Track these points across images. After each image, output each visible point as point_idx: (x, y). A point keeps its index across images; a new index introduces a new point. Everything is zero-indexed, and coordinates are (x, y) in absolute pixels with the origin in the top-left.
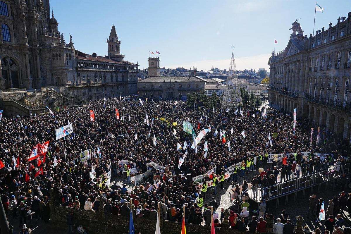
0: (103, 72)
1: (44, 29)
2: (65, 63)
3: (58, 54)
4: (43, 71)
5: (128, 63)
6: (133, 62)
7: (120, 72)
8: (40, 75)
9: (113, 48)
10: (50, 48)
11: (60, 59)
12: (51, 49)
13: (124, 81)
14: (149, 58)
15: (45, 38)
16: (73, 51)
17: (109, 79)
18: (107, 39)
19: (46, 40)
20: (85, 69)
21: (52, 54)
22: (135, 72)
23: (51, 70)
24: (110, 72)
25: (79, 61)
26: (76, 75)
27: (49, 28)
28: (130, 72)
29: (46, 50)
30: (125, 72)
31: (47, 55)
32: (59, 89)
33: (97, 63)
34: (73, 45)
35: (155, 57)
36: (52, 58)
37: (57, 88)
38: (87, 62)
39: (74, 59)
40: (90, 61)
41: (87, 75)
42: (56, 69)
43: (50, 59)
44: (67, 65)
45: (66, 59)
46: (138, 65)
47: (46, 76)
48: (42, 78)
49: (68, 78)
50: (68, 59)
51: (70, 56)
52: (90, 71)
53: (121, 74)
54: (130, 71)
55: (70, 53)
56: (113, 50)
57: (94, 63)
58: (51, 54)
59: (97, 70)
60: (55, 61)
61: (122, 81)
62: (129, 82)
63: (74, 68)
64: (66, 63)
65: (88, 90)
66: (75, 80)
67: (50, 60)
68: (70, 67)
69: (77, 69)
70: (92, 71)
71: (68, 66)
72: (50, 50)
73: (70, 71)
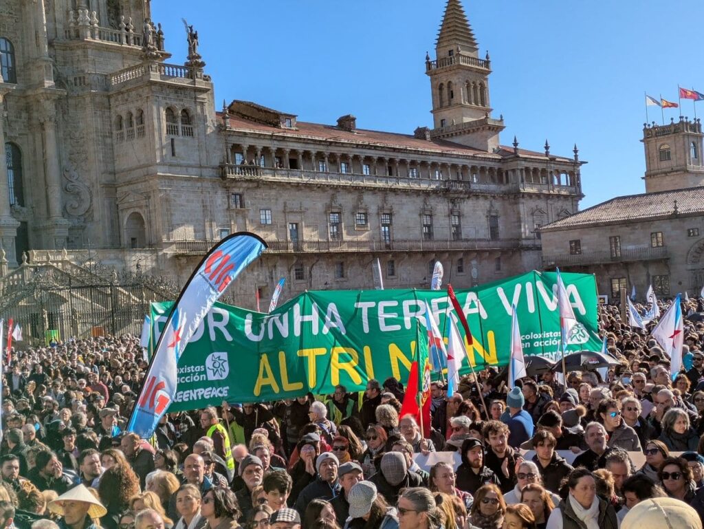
0: (374, 190)
1: (84, 14)
2: (157, 146)
3: (135, 113)
4: (78, 194)
5: (515, 153)
6: (547, 148)
7: (476, 195)
8: (56, 207)
9: (452, 95)
10: (107, 90)
11: (142, 132)
12: (109, 97)
13: (501, 236)
14: (645, 130)
15: (84, 48)
16: (201, 96)
17: (411, 225)
18: (428, 58)
19: (91, 57)
20: (270, 178)
21: (114, 118)
22: (559, 196)
23: (111, 188)
24: (417, 193)
25: (235, 140)
26: (219, 202)
27: (113, 10)
28: (530, 195)
29: (88, 99)
30: (506, 196)
31: (90, 121)
32: (123, 261)
33: (334, 150)
34: (201, 70)
35: (676, 121)
36: (115, 132)
37: (117, 258)
38: (282, 145)
39: (209, 131)
40: (298, 140)
41: (285, 203)
42: (128, 178)
43: (105, 137)
44: (169, 159)
45: (165, 131)
46: (576, 164)
47: (89, 211)
48: (65, 221)
49: (177, 217)
50: (176, 132)
51: (187, 117)
52: (298, 186)
53: (483, 204)
54: (528, 190)
55: (187, 105)
56: (455, 100)
57: (321, 148)
58: (110, 117)
59: (335, 182)
60: (125, 143)
61: (489, 237)
62: (524, 242)
63: (207, 173)
64: (162, 148)
65: (289, 271)
66: (214, 224)
67: (105, 144)
68: (188, 166)
69: (223, 176)
70: (308, 186)
71: (174, 161)
72: (105, 99)
73: (185, 184)
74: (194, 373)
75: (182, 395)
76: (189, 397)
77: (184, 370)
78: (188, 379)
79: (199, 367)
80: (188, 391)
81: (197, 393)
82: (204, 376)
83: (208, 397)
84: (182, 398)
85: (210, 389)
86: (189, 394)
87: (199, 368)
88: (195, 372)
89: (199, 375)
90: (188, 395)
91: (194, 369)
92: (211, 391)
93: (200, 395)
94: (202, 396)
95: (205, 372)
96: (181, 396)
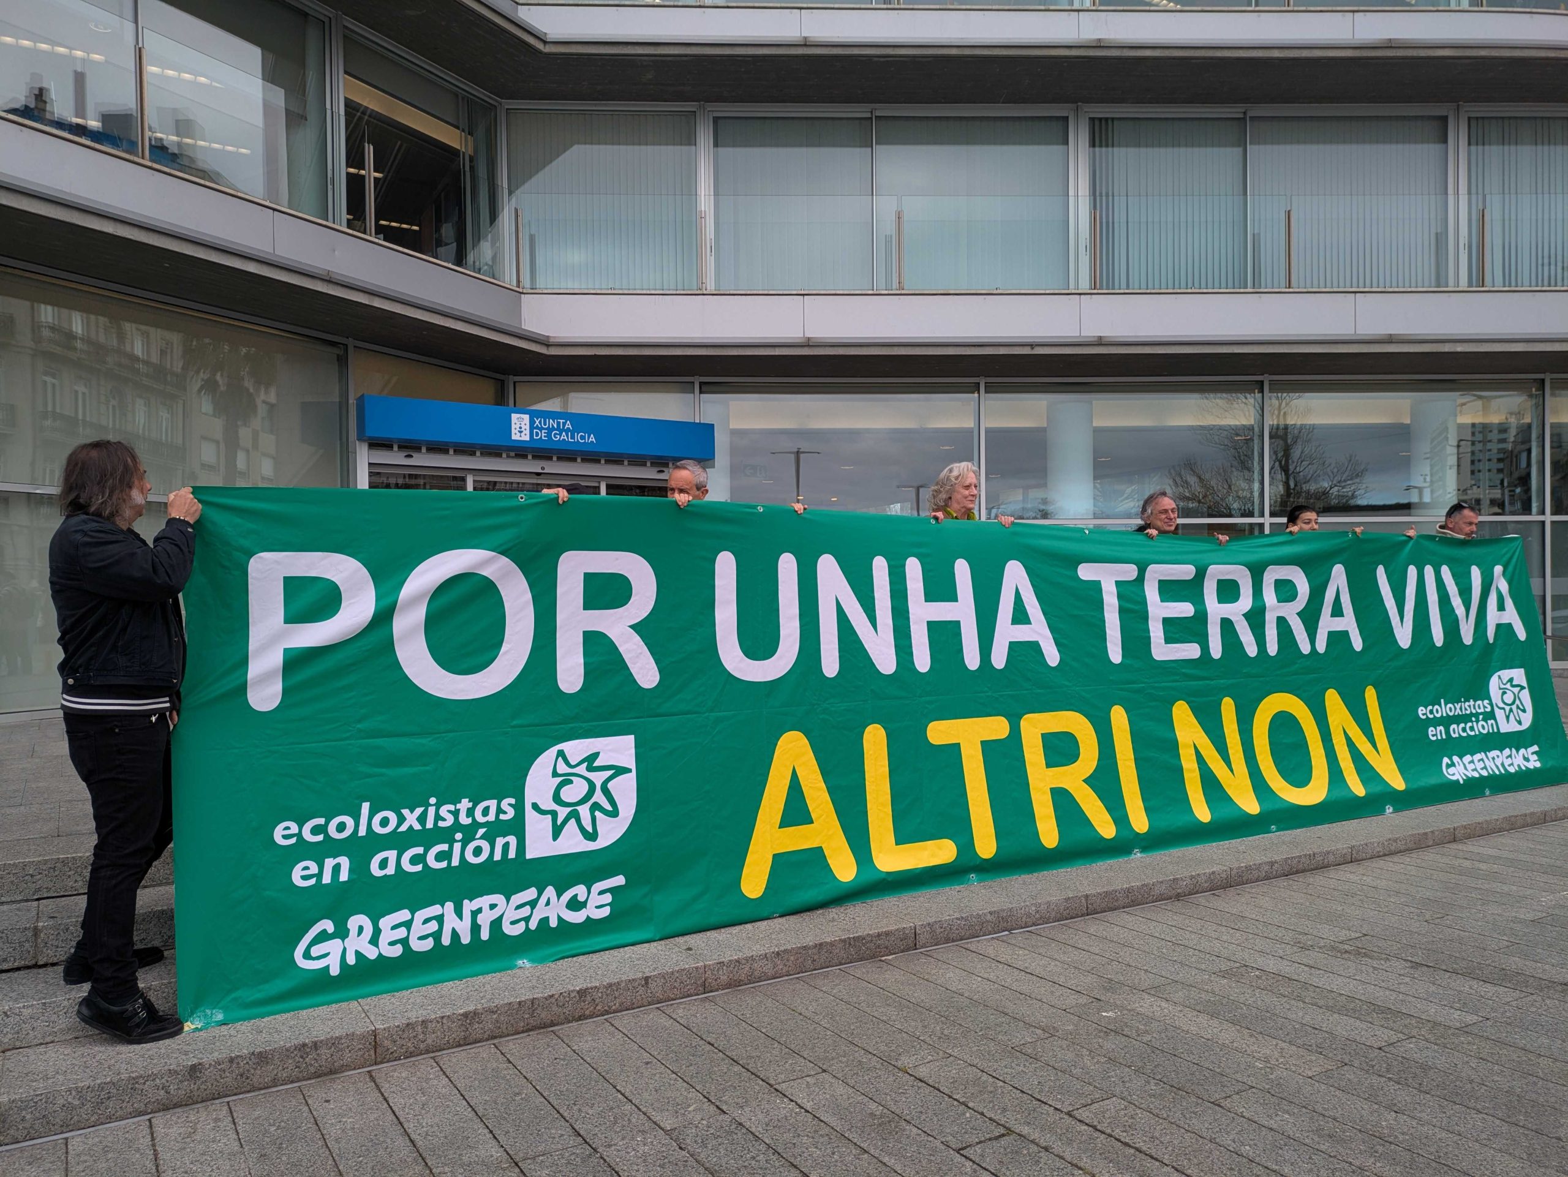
74: (469, 834)
75: (408, 924)
76: (437, 936)
77: (422, 819)
78: (439, 857)
79: (492, 804)
80: (435, 910)
81: (475, 913)
82: (512, 840)
83: (518, 929)
84: (404, 942)
85: (531, 893)
86: (440, 919)
87: (489, 810)
88: (476, 825)
89: (490, 838)
90: (433, 926)
91: (470, 812)
92: (533, 904)
93: (485, 920)
94: (496, 924)
95: (517, 827)
96: (402, 933)
